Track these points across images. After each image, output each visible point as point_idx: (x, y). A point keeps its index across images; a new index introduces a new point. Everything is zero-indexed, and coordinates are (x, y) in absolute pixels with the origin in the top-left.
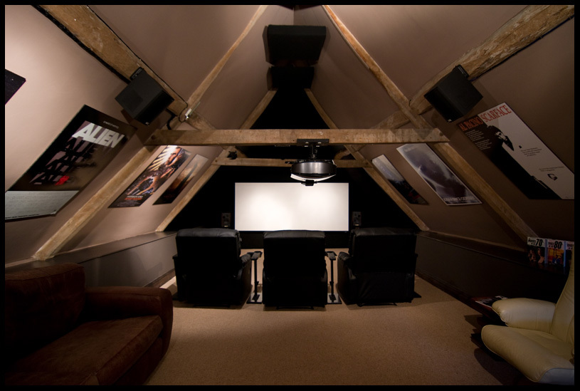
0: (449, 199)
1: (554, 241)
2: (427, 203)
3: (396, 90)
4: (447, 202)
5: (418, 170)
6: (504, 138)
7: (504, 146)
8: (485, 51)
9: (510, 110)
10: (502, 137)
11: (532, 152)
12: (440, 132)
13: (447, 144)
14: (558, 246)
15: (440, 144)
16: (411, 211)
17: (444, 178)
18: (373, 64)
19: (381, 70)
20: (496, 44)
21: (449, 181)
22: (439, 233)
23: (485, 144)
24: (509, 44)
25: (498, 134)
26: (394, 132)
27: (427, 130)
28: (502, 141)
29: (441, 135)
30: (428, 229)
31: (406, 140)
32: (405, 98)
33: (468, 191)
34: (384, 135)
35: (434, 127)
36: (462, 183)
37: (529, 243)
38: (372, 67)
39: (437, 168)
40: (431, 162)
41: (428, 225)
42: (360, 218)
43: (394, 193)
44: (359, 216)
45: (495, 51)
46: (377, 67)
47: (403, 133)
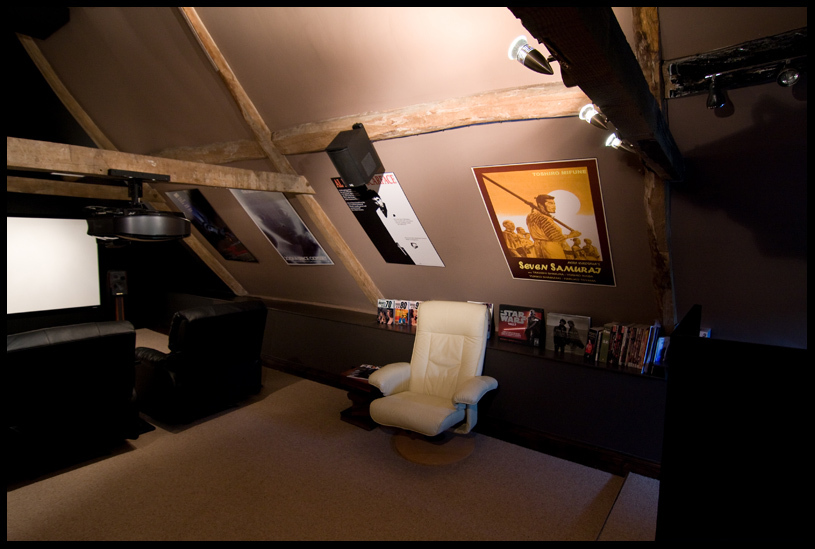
0: (291, 258)
1: (400, 302)
2: (256, 261)
3: (255, 114)
4: (289, 262)
5: (257, 221)
6: (381, 205)
7: (379, 212)
8: (393, 122)
9: (395, 180)
10: (380, 203)
11: (404, 222)
12: (306, 181)
13: (311, 196)
14: (403, 306)
15: (305, 195)
16: (224, 269)
17: (294, 233)
18: (225, 66)
19: (236, 79)
20: (406, 120)
21: (300, 237)
22: (262, 297)
23: (360, 206)
24: (417, 125)
25: (376, 199)
26: (258, 176)
27: (293, 176)
28: (378, 206)
29: (308, 185)
30: (246, 293)
31: (272, 188)
32: (266, 128)
33: (321, 250)
34: (245, 178)
35: (300, 174)
36: (316, 241)
37: (380, 306)
38: (222, 71)
39: (288, 221)
40: (281, 212)
41: (246, 287)
42: (125, 281)
43: (199, 244)
44: (122, 278)
45: (403, 126)
46: (230, 73)
47: (268, 177)
